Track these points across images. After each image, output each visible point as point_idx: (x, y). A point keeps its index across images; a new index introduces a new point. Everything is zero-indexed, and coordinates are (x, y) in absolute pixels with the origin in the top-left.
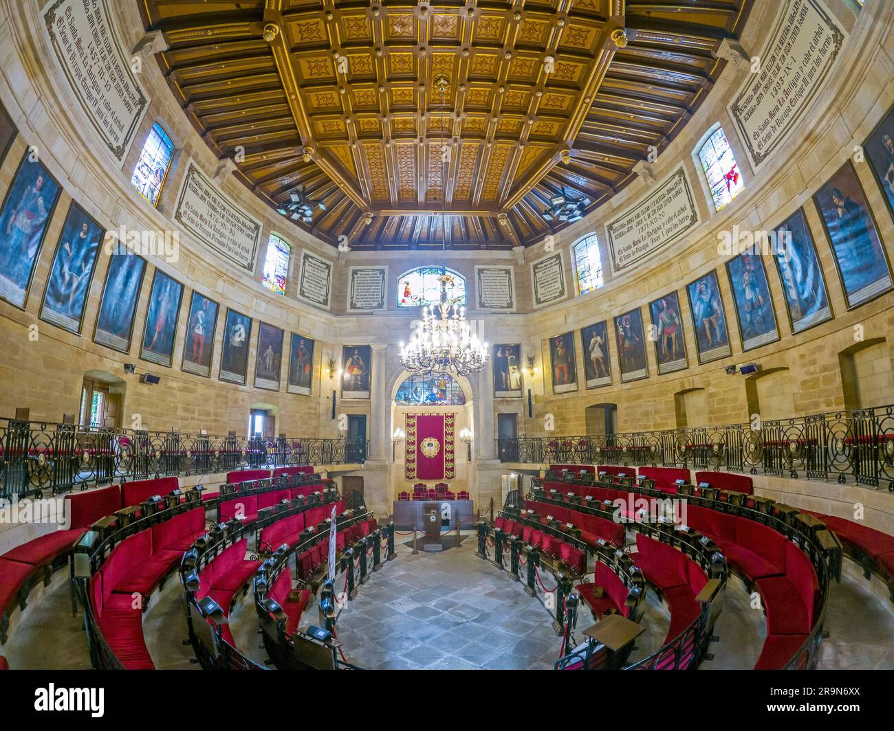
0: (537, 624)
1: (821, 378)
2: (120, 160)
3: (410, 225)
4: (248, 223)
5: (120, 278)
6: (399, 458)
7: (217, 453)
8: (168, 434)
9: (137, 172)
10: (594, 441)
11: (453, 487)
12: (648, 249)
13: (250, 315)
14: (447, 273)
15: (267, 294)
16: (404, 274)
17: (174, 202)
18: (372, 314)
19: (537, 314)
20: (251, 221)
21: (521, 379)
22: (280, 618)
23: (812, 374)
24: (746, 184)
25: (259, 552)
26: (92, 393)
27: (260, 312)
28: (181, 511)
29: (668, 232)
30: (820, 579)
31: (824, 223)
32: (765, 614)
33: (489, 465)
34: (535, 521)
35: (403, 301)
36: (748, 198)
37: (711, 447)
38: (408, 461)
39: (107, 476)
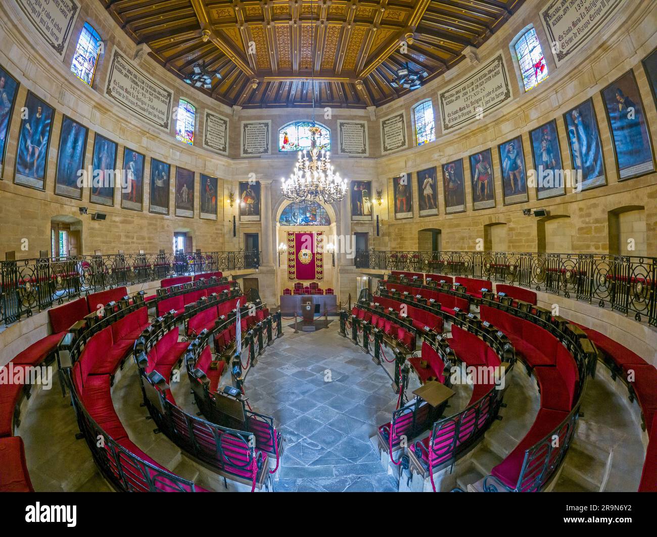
0: (381, 384)
1: (593, 228)
2: (61, 54)
3: (287, 88)
4: (162, 92)
5: (69, 144)
6: (283, 264)
7: (152, 266)
8: (116, 256)
9: (74, 62)
10: (423, 255)
11: (322, 286)
12: (471, 115)
13: (169, 162)
14: (316, 126)
15: (180, 145)
16: (283, 126)
17: (105, 81)
18: (260, 157)
19: (384, 159)
20: (165, 90)
21: (372, 207)
22: (205, 382)
23: (587, 223)
24: (549, 74)
25: (188, 336)
26: (59, 233)
27: (176, 159)
28: (130, 311)
29: (487, 103)
30: (580, 374)
31: (607, 113)
32: (540, 392)
33: (348, 270)
34: (380, 311)
35: (283, 147)
36: (550, 84)
37: (508, 267)
38: (290, 266)
39: (76, 291)
